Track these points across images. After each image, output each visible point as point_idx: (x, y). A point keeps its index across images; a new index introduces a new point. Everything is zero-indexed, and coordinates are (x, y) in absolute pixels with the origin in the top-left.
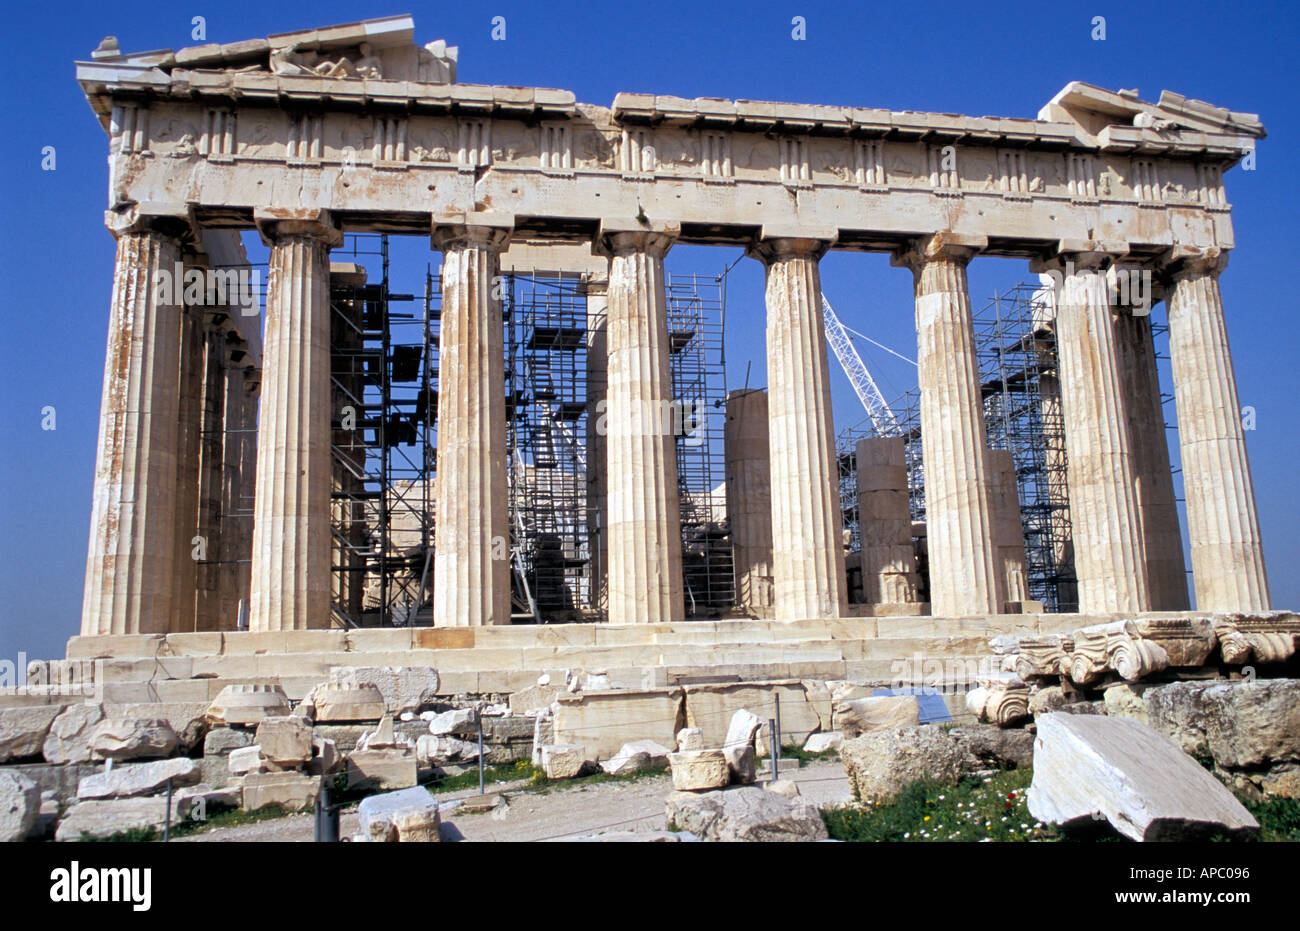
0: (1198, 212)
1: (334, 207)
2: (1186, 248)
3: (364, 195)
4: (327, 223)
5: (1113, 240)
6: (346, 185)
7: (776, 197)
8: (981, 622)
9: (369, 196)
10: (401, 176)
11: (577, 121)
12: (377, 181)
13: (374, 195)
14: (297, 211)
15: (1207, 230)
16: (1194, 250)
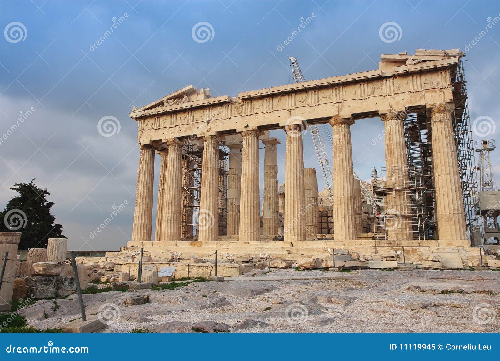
0: (437, 90)
1: (177, 137)
2: (430, 105)
3: (184, 132)
4: (177, 141)
5: (400, 107)
6: (180, 131)
7: (284, 113)
8: (342, 243)
9: (185, 132)
10: (191, 126)
11: (232, 102)
12: (186, 128)
13: (186, 132)
14: (170, 139)
15: (441, 96)
16: (433, 105)
